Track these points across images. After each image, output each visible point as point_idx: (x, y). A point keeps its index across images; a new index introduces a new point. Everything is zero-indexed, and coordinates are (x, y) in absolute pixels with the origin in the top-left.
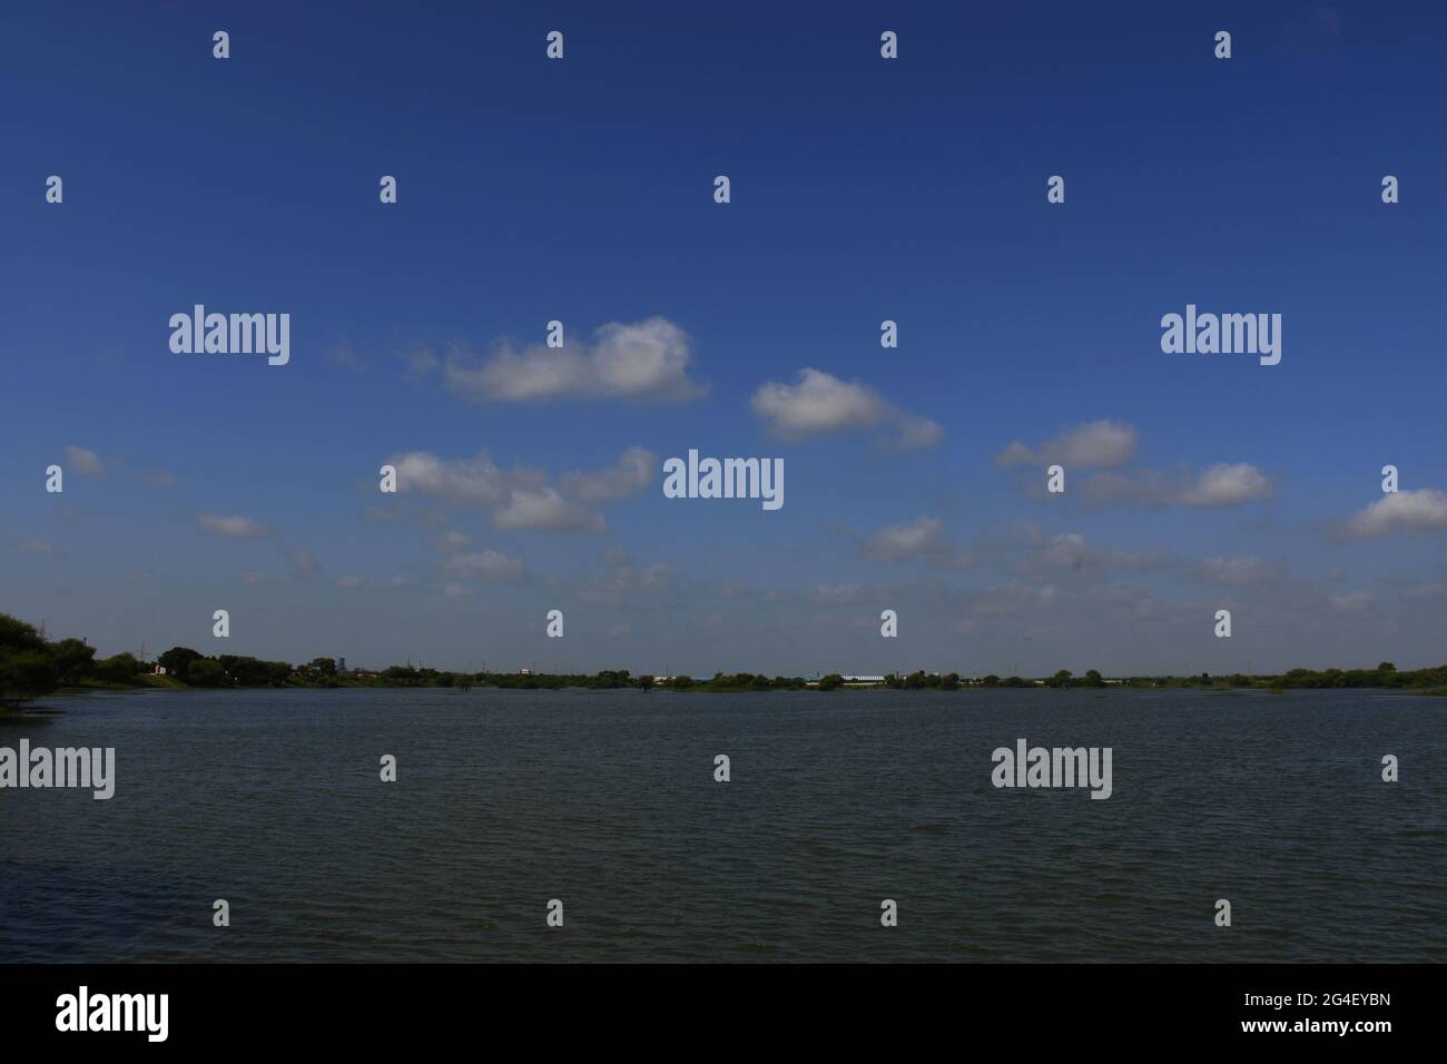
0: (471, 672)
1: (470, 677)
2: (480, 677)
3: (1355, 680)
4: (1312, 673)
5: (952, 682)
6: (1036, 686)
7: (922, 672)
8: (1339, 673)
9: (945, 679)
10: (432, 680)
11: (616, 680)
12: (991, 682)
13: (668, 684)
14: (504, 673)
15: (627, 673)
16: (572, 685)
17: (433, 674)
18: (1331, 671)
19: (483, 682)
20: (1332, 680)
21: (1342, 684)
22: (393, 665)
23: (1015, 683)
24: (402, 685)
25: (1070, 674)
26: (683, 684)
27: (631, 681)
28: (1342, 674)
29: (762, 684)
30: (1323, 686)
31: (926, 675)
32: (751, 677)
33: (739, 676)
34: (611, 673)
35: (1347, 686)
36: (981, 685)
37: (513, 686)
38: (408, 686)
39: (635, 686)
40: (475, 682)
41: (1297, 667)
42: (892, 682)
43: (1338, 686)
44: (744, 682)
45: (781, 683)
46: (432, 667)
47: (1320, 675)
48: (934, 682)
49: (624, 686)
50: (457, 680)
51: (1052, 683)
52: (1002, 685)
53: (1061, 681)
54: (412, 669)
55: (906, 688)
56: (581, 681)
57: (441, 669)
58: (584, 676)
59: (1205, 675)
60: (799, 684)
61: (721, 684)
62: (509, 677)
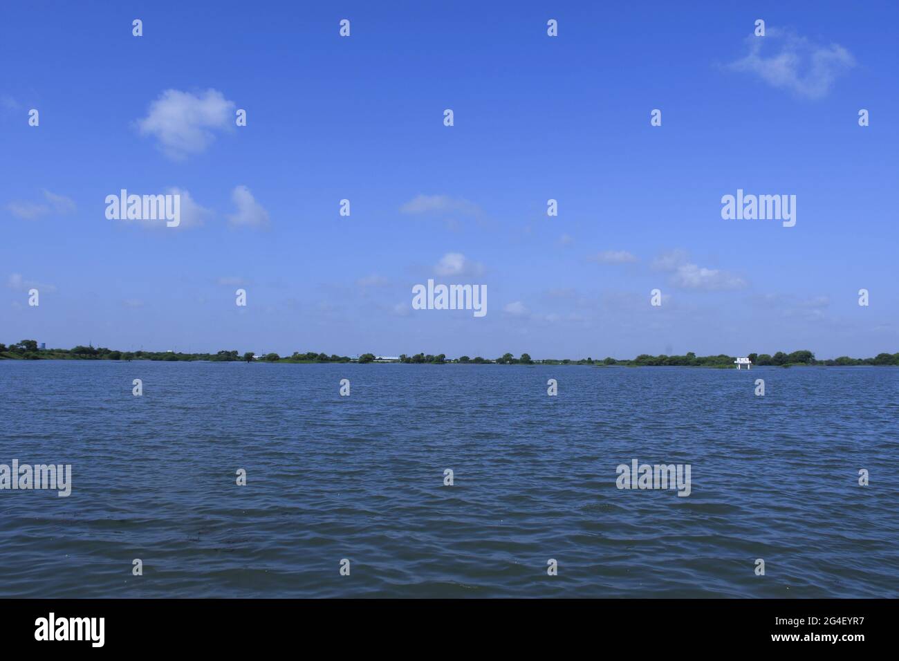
0: (133, 351)
1: (132, 354)
2: (139, 354)
3: (674, 362)
4: (651, 357)
5: (441, 360)
6: (491, 363)
7: (422, 354)
8: (666, 357)
9: (437, 357)
10: (105, 355)
11: (229, 356)
12: (465, 360)
13: (262, 359)
14: (155, 352)
15: (236, 352)
16: (200, 359)
17: (107, 352)
18: (661, 356)
19: (141, 357)
20: (662, 361)
21: (668, 363)
22: (79, 345)
23: (479, 361)
24: (85, 358)
25: (512, 356)
26: (273, 358)
27: (239, 357)
28: (668, 358)
29: (323, 359)
30: (657, 365)
31: (425, 356)
32: (316, 355)
33: (309, 354)
34: (226, 352)
35: (670, 365)
36: (458, 362)
37: (161, 360)
38: (89, 359)
39: (242, 360)
40: (135, 357)
41: (643, 354)
42: (405, 360)
43: (665, 364)
44: (311, 357)
45: (335, 359)
46: (105, 347)
47: (656, 358)
48: (430, 359)
49: (235, 360)
50: (122, 355)
51: (501, 361)
52: (471, 362)
53: (507, 360)
54: (92, 348)
55: (412, 363)
56: (206, 357)
57: (112, 348)
58: (208, 354)
59: (589, 359)
60: (347, 360)
61: (298, 358)
62: (158, 354)
